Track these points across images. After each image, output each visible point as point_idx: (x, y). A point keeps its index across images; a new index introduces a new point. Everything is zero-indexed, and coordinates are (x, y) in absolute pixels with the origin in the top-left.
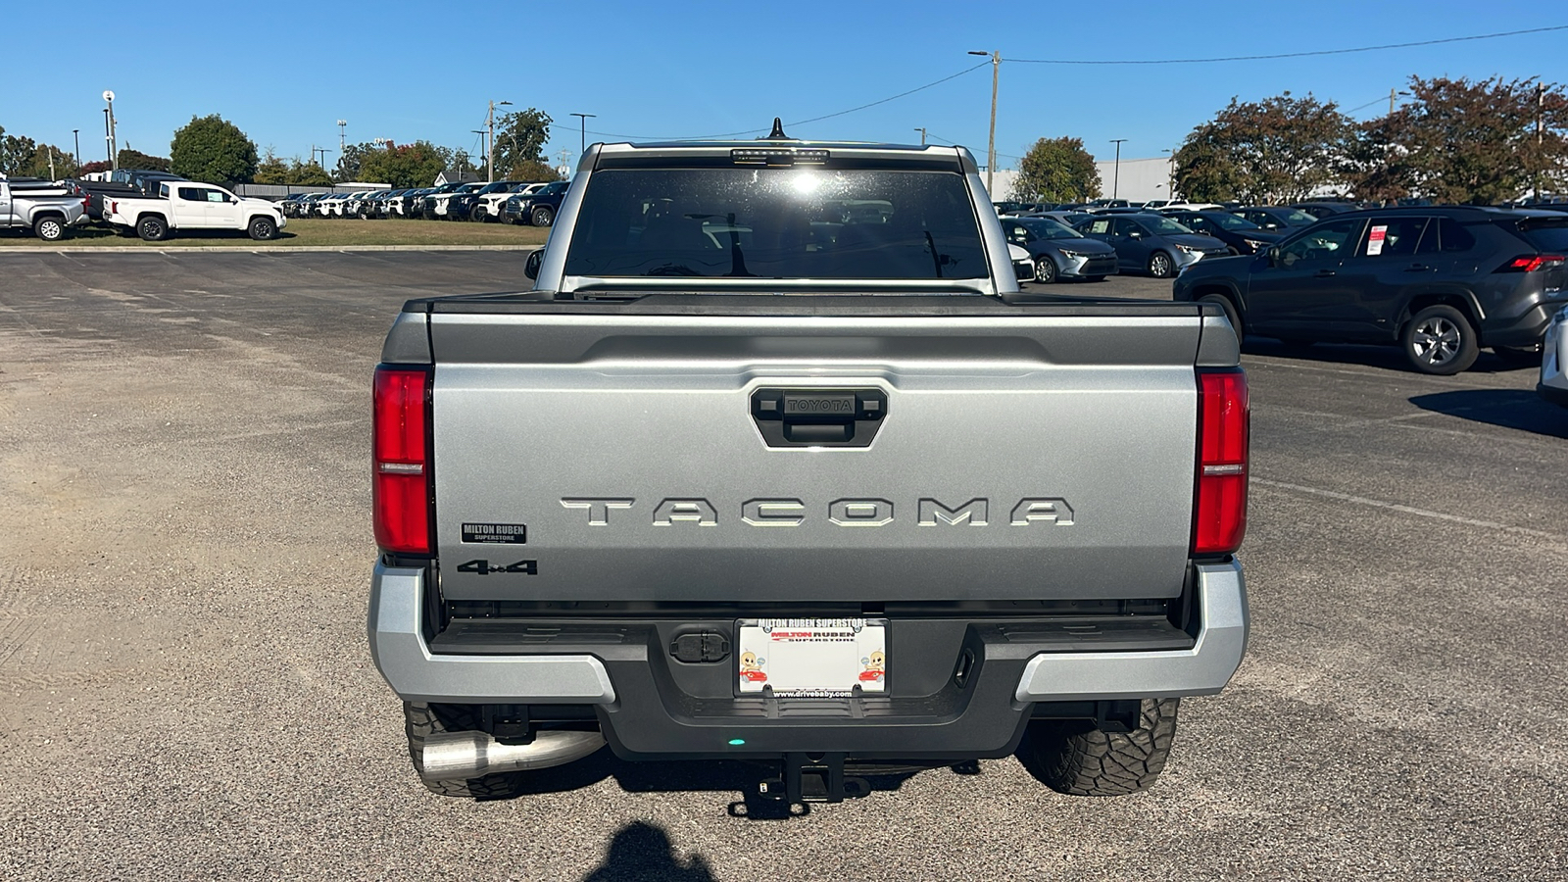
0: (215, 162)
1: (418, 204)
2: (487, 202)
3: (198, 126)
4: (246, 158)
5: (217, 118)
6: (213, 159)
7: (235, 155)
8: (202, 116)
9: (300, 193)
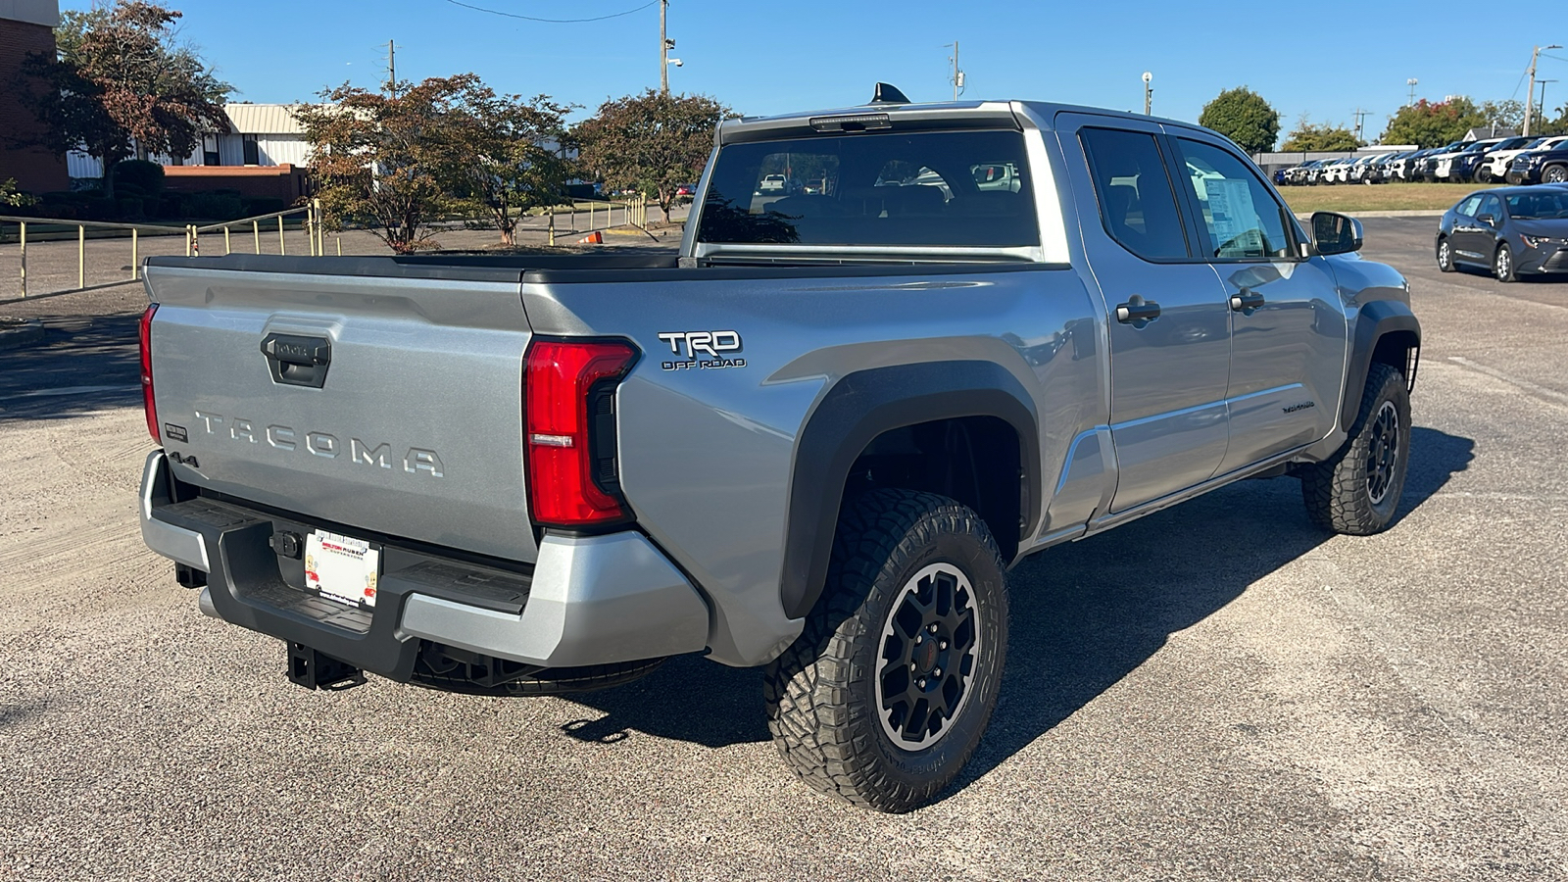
0: (1236, 133)
1: (1420, 166)
2: (1492, 160)
3: (1225, 99)
4: (1267, 129)
5: (1244, 90)
6: (1235, 130)
7: (1256, 125)
8: (1230, 90)
9: (1314, 159)
